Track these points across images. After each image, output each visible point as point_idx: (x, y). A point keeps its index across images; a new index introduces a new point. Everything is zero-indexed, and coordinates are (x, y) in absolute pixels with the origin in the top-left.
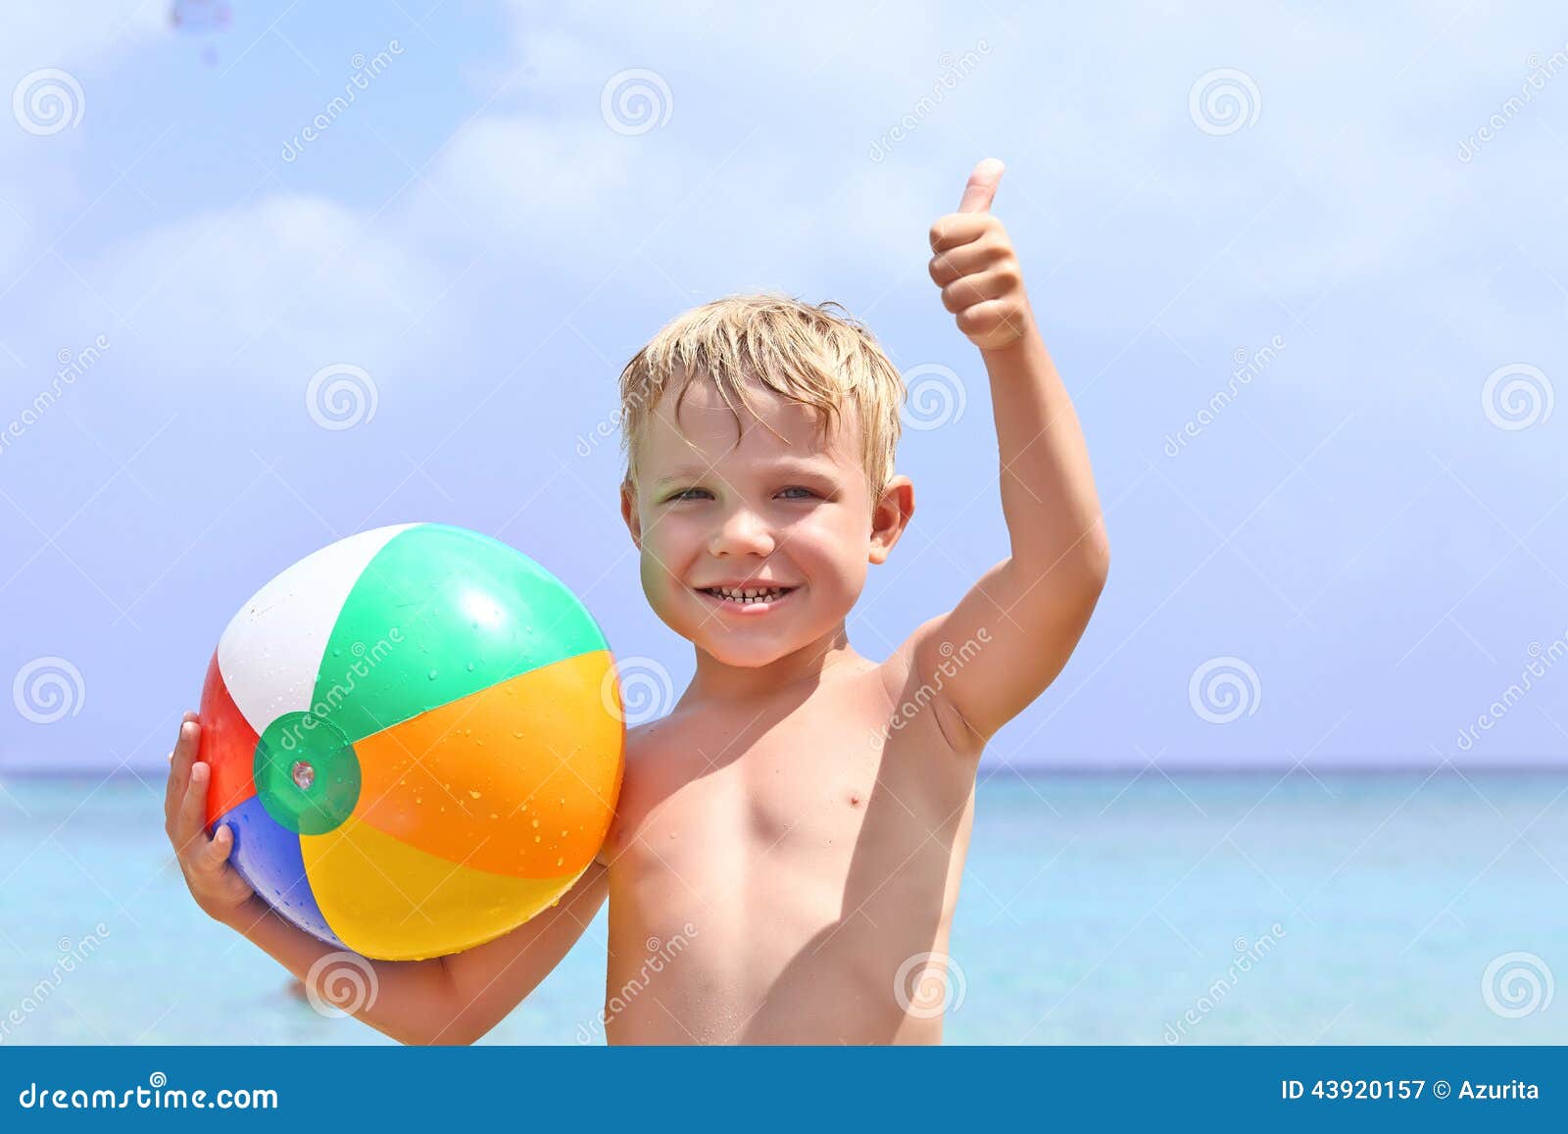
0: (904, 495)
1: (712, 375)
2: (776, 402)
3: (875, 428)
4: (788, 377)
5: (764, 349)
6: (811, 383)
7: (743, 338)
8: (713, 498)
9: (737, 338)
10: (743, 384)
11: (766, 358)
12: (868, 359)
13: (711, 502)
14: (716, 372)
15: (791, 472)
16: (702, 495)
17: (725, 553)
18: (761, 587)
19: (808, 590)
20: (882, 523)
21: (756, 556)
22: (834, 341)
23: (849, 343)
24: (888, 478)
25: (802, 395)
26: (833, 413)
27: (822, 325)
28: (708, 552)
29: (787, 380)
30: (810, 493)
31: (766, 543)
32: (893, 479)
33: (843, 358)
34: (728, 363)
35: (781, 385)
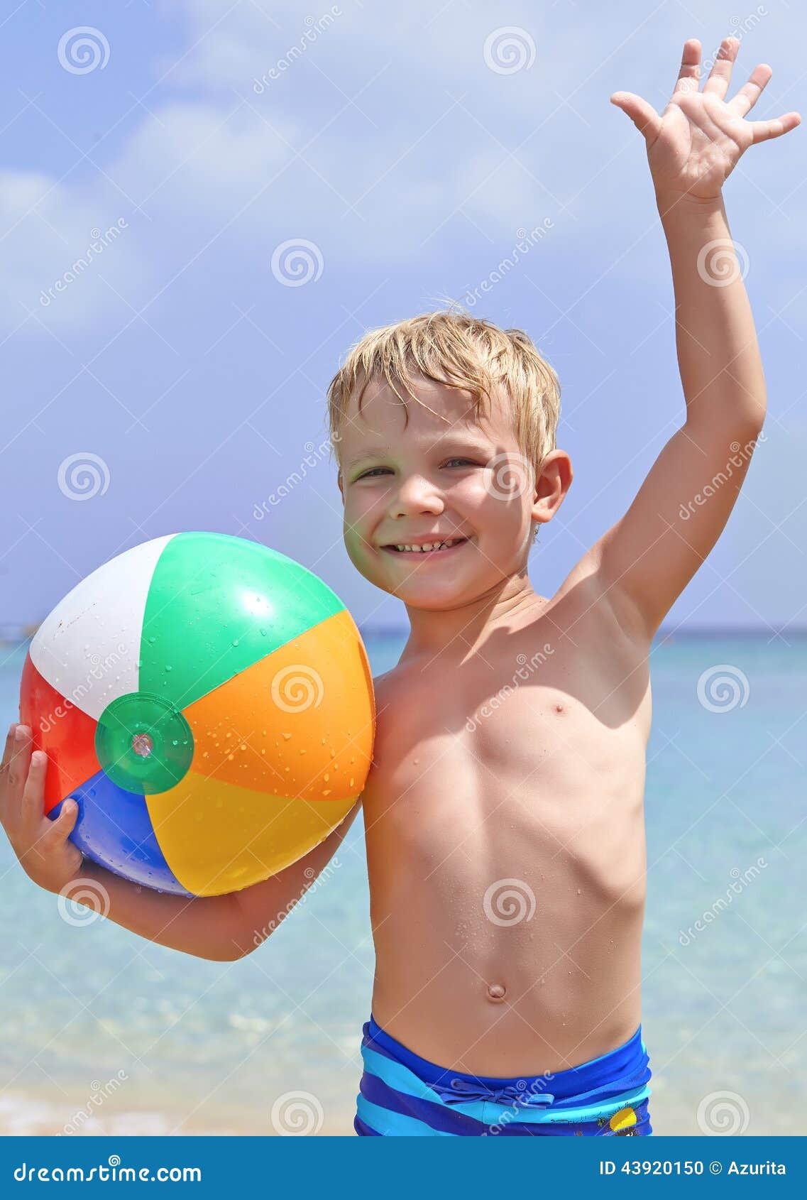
0: (562, 465)
1: (384, 372)
2: (434, 389)
3: (528, 409)
4: (445, 369)
5: (426, 349)
6: (464, 373)
7: (409, 343)
8: (393, 473)
9: (404, 344)
10: (407, 377)
11: (426, 355)
12: (520, 357)
13: (391, 476)
14: (387, 372)
15: (450, 445)
16: (385, 472)
17: (403, 515)
18: (435, 541)
19: (477, 539)
20: (544, 487)
21: (428, 513)
22: (487, 340)
23: (501, 343)
24: (546, 450)
25: (457, 382)
26: (484, 395)
27: (479, 329)
28: (390, 516)
29: (445, 371)
30: (470, 461)
31: (438, 504)
32: (549, 452)
33: (495, 352)
34: (396, 362)
35: (440, 375)
